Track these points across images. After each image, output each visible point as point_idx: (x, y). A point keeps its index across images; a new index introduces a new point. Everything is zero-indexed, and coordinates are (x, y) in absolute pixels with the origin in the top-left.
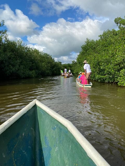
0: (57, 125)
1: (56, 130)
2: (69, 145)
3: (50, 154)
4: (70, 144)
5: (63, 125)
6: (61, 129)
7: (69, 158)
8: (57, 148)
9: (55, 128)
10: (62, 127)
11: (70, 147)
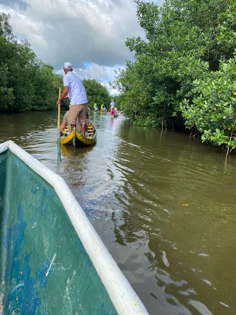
0: (40, 185)
1: (38, 193)
2: (54, 217)
3: (24, 235)
4: (56, 215)
5: (49, 184)
6: (45, 191)
7: (50, 238)
8: (35, 224)
9: (36, 190)
10: (47, 188)
11: (55, 219)
